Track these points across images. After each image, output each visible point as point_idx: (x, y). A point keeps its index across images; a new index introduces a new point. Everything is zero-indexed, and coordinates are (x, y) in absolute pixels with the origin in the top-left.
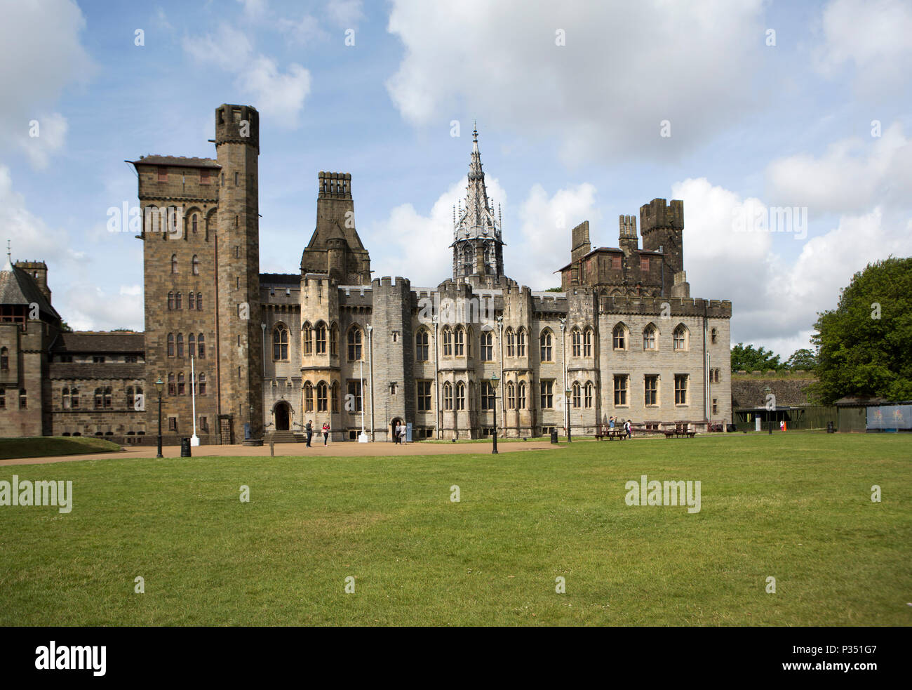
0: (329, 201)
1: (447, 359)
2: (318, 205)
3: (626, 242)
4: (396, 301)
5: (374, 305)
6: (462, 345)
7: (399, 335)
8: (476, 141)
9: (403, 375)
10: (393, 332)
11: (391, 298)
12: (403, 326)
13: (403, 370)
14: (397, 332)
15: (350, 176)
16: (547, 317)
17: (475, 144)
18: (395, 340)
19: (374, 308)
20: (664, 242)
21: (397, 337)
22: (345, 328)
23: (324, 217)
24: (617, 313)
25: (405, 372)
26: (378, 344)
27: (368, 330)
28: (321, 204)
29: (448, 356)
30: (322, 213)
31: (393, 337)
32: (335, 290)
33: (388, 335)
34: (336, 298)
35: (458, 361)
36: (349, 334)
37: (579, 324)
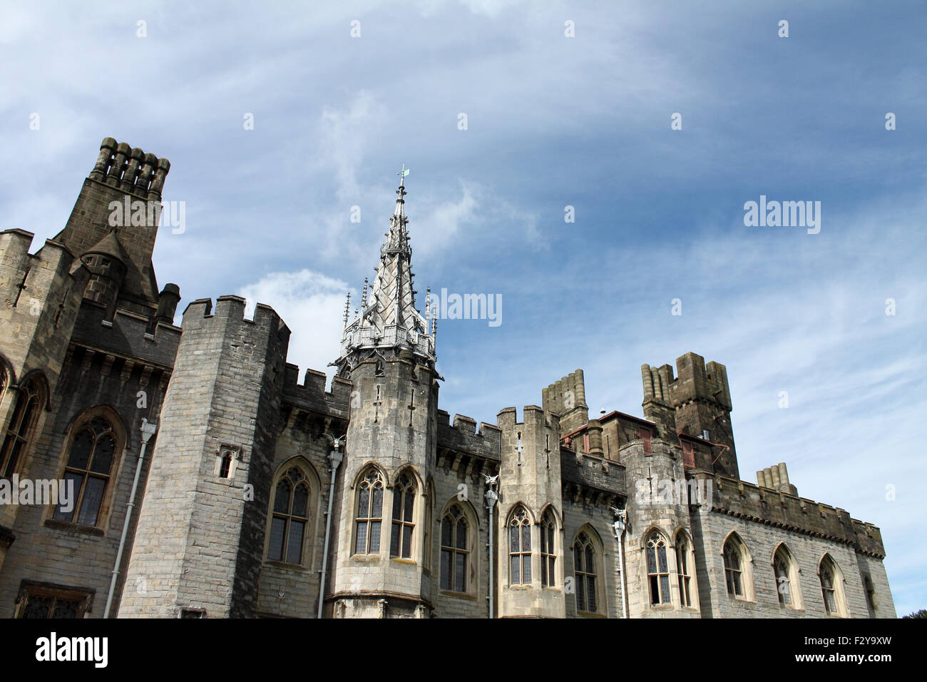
0: (109, 191)
1: (364, 563)
2: (83, 191)
3: (657, 410)
4: (250, 362)
5: (177, 366)
6: (412, 527)
7: (240, 459)
8: (403, 202)
9: (228, 591)
10: (223, 446)
11: (237, 353)
12: (256, 435)
13: (231, 571)
14: (235, 448)
15: (169, 165)
16: (588, 500)
17: (399, 204)
18: (224, 473)
19: (175, 374)
20: (708, 424)
21: (233, 463)
22: (71, 414)
23: (87, 214)
24: (726, 512)
25: (236, 580)
26: (165, 477)
27: (140, 433)
28: (90, 191)
29: (365, 556)
30: (87, 205)
31: (219, 461)
32: (74, 290)
33: (205, 452)
34: (71, 314)
35: (398, 572)
36: (78, 437)
37: (664, 523)
